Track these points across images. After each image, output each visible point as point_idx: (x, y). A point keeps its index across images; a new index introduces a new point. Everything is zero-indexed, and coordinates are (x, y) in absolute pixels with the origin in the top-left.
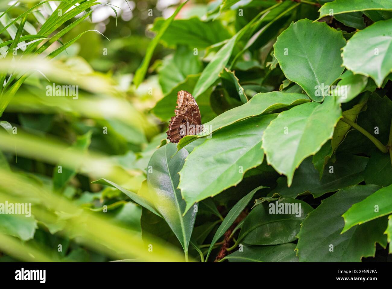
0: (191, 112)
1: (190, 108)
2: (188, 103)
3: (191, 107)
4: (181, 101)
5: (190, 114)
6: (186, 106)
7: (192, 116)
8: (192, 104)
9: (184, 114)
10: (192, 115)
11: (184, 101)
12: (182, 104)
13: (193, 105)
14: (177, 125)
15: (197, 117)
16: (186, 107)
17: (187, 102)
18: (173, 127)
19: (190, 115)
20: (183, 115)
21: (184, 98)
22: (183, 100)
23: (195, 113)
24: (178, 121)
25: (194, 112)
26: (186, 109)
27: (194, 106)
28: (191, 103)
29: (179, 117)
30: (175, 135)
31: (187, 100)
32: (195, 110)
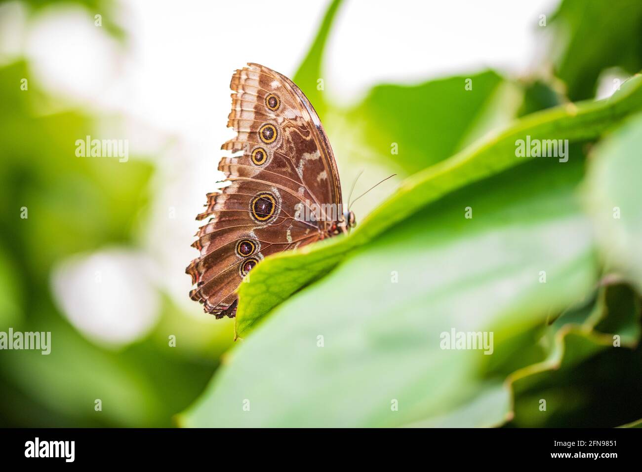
0: (294, 161)
1: (288, 142)
2: (280, 120)
3: (294, 134)
4: (246, 115)
5: (289, 170)
6: (268, 133)
7: (298, 179)
8: (295, 119)
9: (261, 176)
10: (300, 171)
11: (258, 112)
12: (253, 127)
13: (299, 123)
14: (231, 230)
15: (319, 179)
16: (271, 137)
17: (272, 115)
18: (217, 241)
19: (291, 175)
20: (256, 177)
21: (260, 97)
22: (256, 108)
23: (310, 161)
24: (237, 208)
25: (307, 156)
26: (271, 149)
27: (303, 127)
28: (290, 114)
29: (240, 188)
30: (226, 281)
31: (274, 103)
32: (311, 148)
